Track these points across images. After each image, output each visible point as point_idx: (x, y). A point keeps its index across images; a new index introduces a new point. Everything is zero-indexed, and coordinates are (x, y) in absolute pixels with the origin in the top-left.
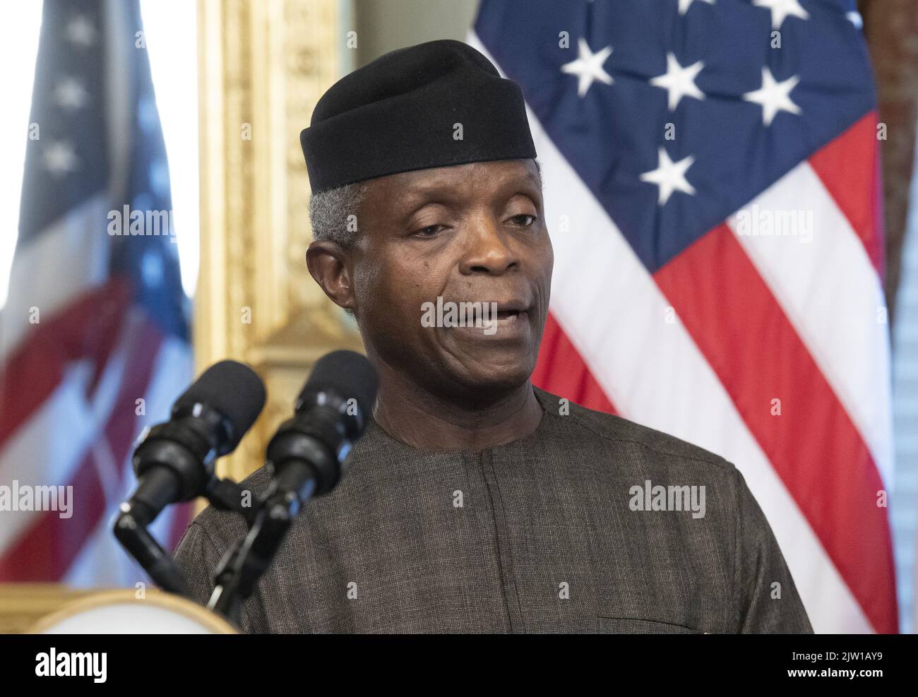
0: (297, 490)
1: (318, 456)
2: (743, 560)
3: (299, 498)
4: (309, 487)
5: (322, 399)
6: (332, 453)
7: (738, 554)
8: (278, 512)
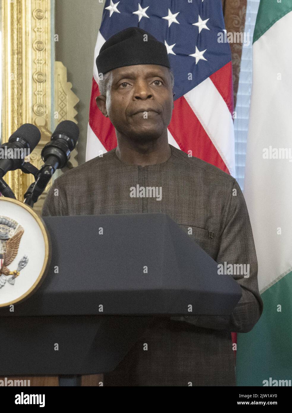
0: (53, 165)
1: (60, 154)
2: (229, 208)
3: (53, 168)
4: (57, 165)
5: (60, 136)
6: (64, 154)
7: (228, 206)
8: (46, 172)
